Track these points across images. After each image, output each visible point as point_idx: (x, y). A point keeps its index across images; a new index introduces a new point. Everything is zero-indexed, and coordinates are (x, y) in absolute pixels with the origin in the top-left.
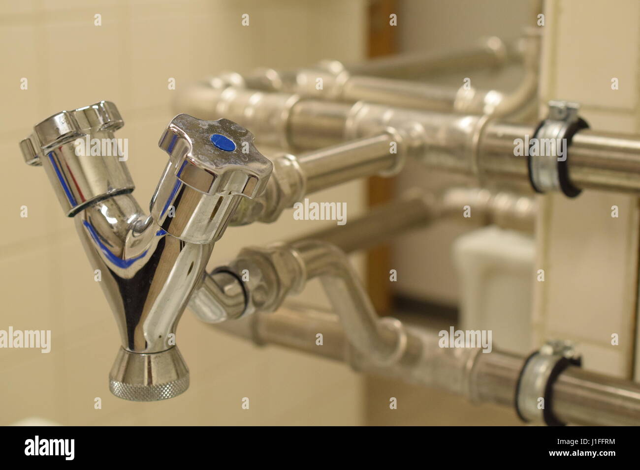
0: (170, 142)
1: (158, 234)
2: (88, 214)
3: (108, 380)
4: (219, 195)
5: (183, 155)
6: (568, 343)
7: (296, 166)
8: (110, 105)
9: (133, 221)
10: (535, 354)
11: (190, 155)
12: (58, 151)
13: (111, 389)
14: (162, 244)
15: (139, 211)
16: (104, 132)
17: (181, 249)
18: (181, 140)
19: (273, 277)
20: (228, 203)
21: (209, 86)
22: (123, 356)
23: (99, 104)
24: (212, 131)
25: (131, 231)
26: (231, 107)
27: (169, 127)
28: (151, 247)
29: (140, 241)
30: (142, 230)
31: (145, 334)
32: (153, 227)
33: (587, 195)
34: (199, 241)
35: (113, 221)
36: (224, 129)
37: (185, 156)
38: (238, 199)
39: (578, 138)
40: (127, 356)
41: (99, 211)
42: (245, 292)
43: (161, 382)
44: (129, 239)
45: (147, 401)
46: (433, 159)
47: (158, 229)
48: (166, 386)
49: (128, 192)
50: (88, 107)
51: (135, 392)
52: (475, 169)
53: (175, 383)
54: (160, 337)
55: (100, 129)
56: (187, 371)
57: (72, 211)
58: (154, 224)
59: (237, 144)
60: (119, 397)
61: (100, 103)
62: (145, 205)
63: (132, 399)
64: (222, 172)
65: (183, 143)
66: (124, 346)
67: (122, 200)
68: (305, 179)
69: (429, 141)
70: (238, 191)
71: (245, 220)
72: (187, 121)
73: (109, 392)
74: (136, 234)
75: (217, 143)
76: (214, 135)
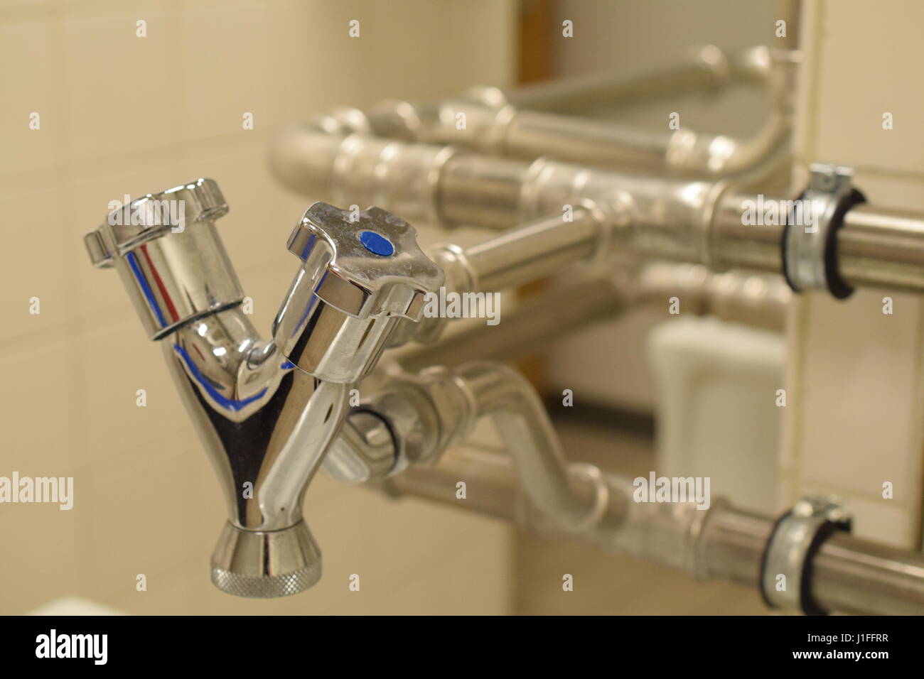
0: (304, 245)
1: (283, 367)
2: (181, 336)
3: (208, 567)
4: (371, 317)
5: (324, 264)
6: (834, 498)
7: (463, 260)
8: (210, 182)
9: (248, 349)
10: (788, 515)
11: (333, 263)
12: (139, 252)
13: (214, 579)
14: (287, 382)
15: (253, 334)
16: (203, 221)
17: (316, 387)
18: (320, 242)
19: (432, 418)
20: (383, 326)
21: (319, 130)
22: (231, 535)
23: (195, 183)
24: (361, 228)
25: (244, 363)
26: (356, 164)
27: (303, 223)
28: (273, 385)
29: (258, 375)
30: (259, 362)
31: (262, 506)
32: (277, 359)
33: (861, 296)
34: (340, 379)
35: (220, 352)
36: (377, 223)
37: (327, 265)
38: (395, 323)
39: (852, 217)
40: (236, 535)
41: (197, 333)
42: (395, 440)
43: (285, 571)
44: (242, 372)
45: (266, 597)
46: (645, 242)
47: (284, 360)
48: (291, 577)
49: (235, 306)
50: (181, 188)
51: (249, 585)
52: (705, 257)
53: (304, 571)
54: (283, 509)
55: (197, 220)
56: (319, 554)
57: (159, 333)
58: (278, 353)
59: (395, 245)
60: (226, 591)
61: (197, 182)
62: (265, 329)
63: (244, 594)
64: (378, 287)
65: (324, 246)
66: (231, 519)
67: (231, 319)
68: (475, 281)
69: (640, 217)
70: (399, 312)
71: (396, 341)
72: (326, 213)
73: (213, 585)
74: (252, 366)
75: (369, 245)
76: (364, 233)
